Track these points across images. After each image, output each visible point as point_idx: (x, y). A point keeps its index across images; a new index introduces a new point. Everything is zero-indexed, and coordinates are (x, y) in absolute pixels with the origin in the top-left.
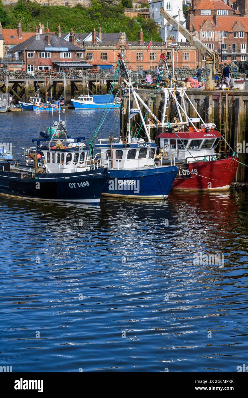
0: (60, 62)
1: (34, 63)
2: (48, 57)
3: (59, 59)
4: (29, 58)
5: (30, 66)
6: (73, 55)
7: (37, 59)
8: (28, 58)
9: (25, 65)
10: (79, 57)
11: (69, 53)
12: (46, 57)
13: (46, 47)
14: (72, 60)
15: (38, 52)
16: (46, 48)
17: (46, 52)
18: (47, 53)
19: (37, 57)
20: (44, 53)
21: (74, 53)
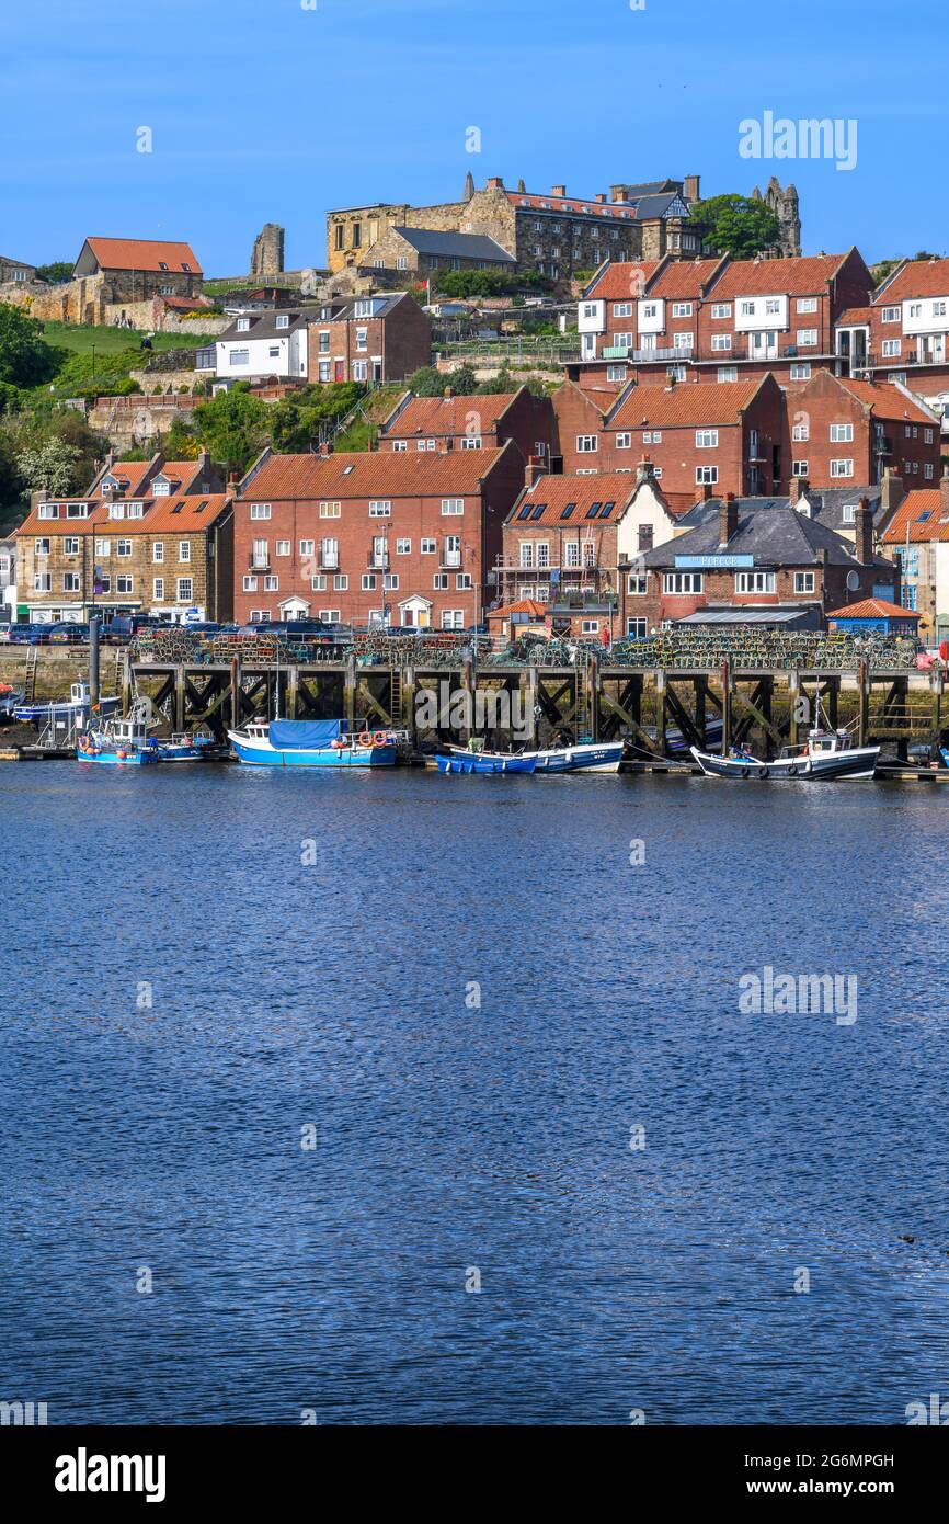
0: (735, 606)
1: (649, 610)
2: (687, 589)
3: (731, 596)
4: (633, 593)
5: (635, 620)
6: (780, 581)
7: (659, 597)
8: (629, 593)
9: (620, 618)
10: (800, 589)
11: (756, 575)
12: (678, 590)
13: (679, 555)
14: (774, 599)
15: (660, 574)
16: (677, 558)
17: (679, 572)
18: (683, 576)
19: (660, 591)
20: (674, 576)
21: (781, 575)
